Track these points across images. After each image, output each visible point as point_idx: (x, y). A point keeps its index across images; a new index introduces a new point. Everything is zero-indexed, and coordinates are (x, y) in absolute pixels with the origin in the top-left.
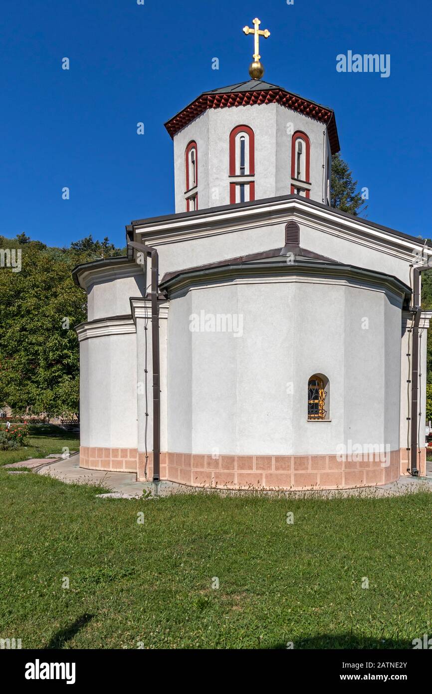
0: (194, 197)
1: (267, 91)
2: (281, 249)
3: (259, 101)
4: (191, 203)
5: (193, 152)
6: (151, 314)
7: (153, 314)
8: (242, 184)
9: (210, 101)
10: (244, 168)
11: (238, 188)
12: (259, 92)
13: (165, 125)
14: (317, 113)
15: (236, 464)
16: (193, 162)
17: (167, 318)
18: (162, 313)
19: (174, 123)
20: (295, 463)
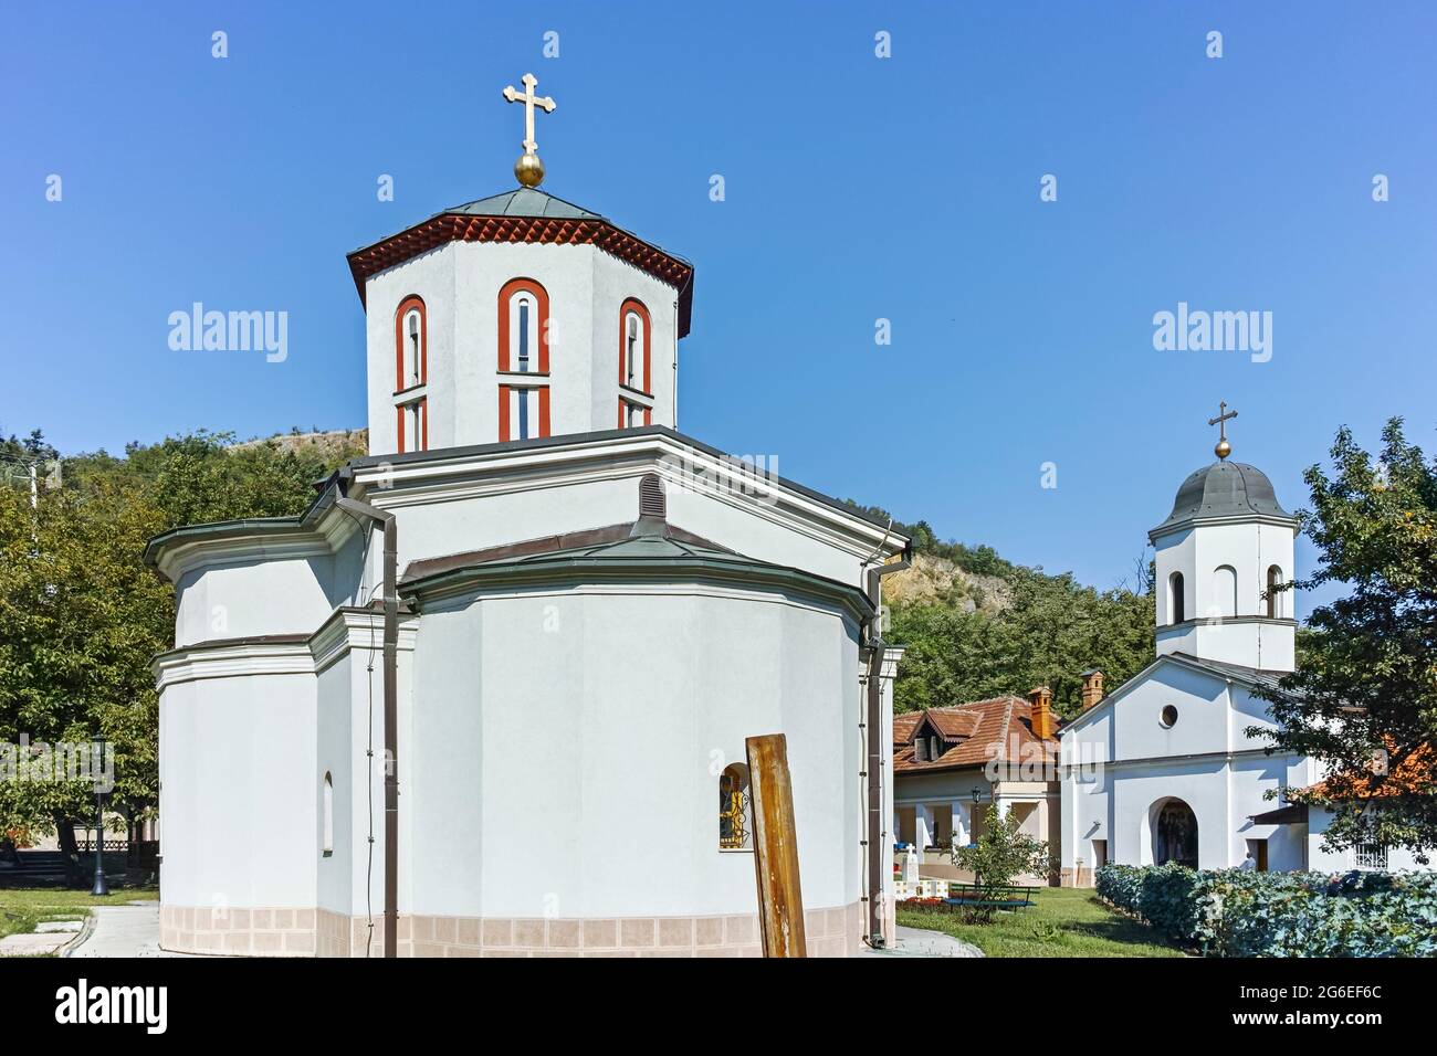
0: (417, 404)
1: (576, 222)
2: (632, 525)
3: (558, 238)
4: (409, 414)
5: (413, 319)
6: (382, 640)
7: (386, 640)
8: (523, 390)
9: (459, 226)
10: (527, 359)
11: (514, 396)
12: (560, 222)
13: (349, 257)
14: (664, 268)
15: (581, 935)
16: (414, 337)
17: (413, 650)
18: (404, 639)
19: (371, 257)
20: (699, 930)
